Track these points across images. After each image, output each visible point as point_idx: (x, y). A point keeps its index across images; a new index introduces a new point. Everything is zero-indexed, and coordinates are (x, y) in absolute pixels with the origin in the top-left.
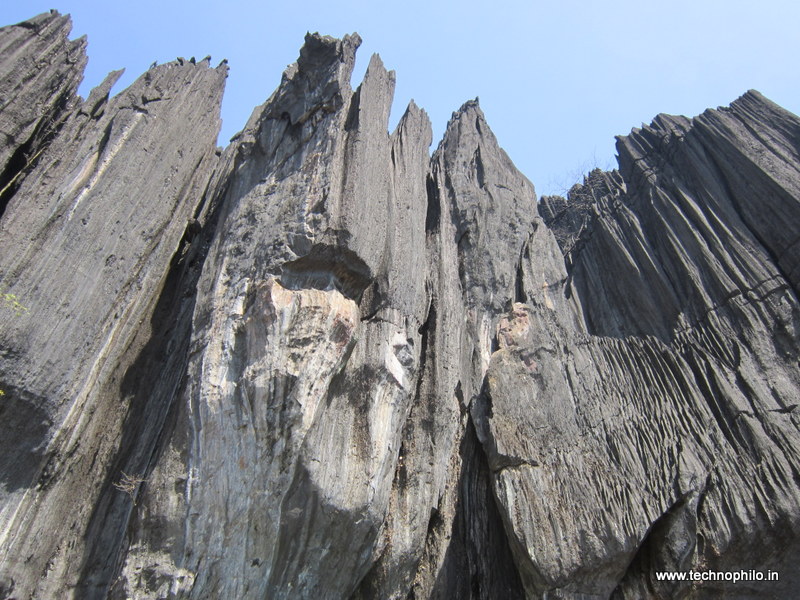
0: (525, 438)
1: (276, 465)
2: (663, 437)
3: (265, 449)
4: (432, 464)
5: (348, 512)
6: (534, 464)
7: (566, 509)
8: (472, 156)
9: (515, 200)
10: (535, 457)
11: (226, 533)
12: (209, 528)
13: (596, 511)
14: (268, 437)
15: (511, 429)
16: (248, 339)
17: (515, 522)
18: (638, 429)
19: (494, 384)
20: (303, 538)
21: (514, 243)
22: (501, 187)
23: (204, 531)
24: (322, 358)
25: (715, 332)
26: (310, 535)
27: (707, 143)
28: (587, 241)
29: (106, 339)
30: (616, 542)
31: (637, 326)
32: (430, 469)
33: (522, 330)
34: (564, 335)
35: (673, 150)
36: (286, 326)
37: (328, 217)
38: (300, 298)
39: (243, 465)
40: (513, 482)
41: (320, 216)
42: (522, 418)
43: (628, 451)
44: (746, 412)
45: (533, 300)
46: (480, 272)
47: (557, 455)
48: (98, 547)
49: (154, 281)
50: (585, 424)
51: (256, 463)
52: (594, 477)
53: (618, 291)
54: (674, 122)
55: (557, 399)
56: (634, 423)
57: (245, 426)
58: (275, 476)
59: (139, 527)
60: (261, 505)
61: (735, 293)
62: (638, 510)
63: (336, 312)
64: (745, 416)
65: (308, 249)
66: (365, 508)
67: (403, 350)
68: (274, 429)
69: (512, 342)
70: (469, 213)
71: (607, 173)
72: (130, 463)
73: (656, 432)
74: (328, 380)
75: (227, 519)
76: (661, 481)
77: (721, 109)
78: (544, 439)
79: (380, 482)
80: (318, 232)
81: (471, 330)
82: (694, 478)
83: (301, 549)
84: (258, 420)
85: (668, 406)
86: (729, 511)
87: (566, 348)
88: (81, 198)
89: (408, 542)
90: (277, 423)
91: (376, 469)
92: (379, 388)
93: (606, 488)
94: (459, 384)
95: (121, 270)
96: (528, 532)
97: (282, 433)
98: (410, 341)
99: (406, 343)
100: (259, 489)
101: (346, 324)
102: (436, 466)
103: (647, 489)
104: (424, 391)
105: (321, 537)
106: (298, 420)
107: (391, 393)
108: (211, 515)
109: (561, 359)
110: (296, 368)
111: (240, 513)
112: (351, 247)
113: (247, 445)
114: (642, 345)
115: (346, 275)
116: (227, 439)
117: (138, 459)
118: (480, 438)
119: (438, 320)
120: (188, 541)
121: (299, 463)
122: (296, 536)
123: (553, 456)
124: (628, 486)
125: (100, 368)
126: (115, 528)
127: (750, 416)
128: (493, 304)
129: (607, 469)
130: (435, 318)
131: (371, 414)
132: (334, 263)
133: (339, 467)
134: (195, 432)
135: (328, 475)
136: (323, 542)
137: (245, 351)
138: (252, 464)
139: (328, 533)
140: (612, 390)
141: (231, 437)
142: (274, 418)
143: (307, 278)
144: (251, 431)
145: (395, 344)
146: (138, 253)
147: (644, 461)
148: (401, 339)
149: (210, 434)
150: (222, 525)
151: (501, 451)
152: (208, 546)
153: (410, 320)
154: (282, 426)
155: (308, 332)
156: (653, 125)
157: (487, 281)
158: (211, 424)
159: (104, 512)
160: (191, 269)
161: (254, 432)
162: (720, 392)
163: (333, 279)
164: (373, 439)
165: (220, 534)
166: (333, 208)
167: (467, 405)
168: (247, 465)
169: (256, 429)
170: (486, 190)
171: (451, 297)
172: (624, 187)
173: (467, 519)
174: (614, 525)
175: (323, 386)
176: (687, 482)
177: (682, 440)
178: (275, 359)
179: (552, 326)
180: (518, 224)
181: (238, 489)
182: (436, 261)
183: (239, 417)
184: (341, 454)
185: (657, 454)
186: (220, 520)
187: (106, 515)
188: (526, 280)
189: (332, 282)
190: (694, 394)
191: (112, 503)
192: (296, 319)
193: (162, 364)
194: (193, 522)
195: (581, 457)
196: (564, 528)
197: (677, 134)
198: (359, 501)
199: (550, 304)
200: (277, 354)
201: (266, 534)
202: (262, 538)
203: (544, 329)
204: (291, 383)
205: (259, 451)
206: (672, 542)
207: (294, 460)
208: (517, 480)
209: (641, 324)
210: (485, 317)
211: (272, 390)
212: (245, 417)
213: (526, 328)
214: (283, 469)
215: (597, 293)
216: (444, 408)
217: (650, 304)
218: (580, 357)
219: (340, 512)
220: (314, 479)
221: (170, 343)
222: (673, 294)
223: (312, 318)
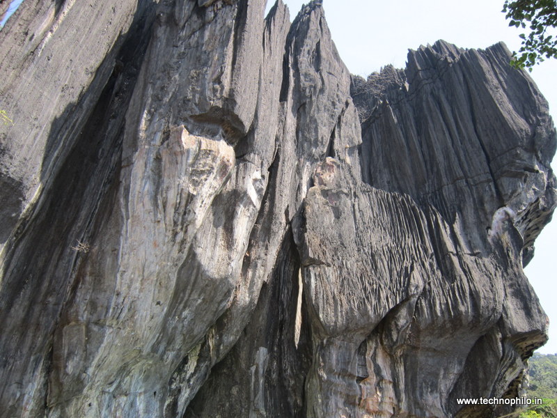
0: (324, 248)
1: (176, 248)
2: (404, 259)
3: (170, 237)
4: (266, 255)
5: (216, 280)
6: (329, 265)
7: (344, 294)
8: (314, 47)
9: (338, 85)
10: (329, 261)
11: (142, 284)
12: (131, 280)
13: (360, 298)
14: (173, 230)
15: (316, 241)
16: (163, 163)
17: (314, 298)
18: (391, 252)
19: (309, 210)
20: (188, 292)
21: (332, 115)
22: (330, 74)
23: (128, 282)
24: (211, 184)
25: (444, 200)
26: (192, 291)
27: (466, 73)
28: (377, 118)
29: (59, 144)
30: (369, 317)
31: (398, 183)
32: (265, 257)
33: (329, 177)
34: (355, 184)
35: (444, 70)
36: (190, 161)
37: (222, 88)
38: (200, 143)
39: (156, 245)
40: (315, 274)
41: (217, 86)
42: (323, 235)
43: (383, 265)
44: (452, 253)
45: (338, 156)
46: (309, 133)
47: (342, 262)
48: (54, 281)
49: (92, 105)
50: (360, 243)
51: (164, 245)
52: (361, 278)
53: (391, 158)
54: (448, 49)
55: (345, 226)
56: (388, 248)
57: (159, 222)
58: (175, 254)
59: (86, 274)
60: (165, 271)
61: (461, 178)
62: (383, 301)
63: (222, 156)
64: (451, 254)
65: (208, 109)
66: (226, 278)
67: (258, 183)
68: (178, 225)
69: (322, 182)
70: (307, 90)
71: (397, 70)
72: (73, 229)
73: (400, 256)
74: (212, 198)
75: (143, 276)
76: (398, 285)
77: (480, 51)
78: (336, 250)
79: (237, 263)
80: (215, 98)
81: (298, 171)
82: (417, 287)
83: (186, 299)
84: (167, 219)
85: (409, 241)
86: (432, 307)
87: (355, 193)
88: (47, 40)
89: (247, 299)
90: (179, 222)
91: (235, 256)
92: (242, 206)
93: (367, 285)
94: (288, 206)
95: (71, 96)
96: (321, 305)
97: (182, 229)
98: (263, 177)
99: (260, 178)
100: (164, 261)
101: (227, 163)
102: (269, 256)
103: (390, 288)
104: (267, 209)
105: (198, 292)
106: (193, 222)
107: (248, 210)
108: (133, 273)
109: (351, 199)
110: (194, 189)
111: (151, 274)
112: (236, 112)
113: (159, 233)
114: (400, 200)
115: (229, 129)
116: (147, 228)
117: (79, 227)
118: (296, 241)
119: (280, 163)
120: (118, 287)
121: (191, 248)
122: (184, 291)
123: (340, 262)
124: (380, 286)
125: (54, 164)
126: (64, 270)
127: (454, 255)
128: (314, 155)
129: (369, 274)
130: (279, 161)
131: (235, 222)
132: (223, 121)
133: (213, 252)
134: (125, 220)
135: (206, 257)
136: (199, 295)
137: (160, 171)
138: (161, 245)
139: (203, 290)
140: (379, 225)
141: (149, 227)
142: (178, 219)
143: (204, 127)
144: (162, 225)
145: (254, 178)
146: (83, 84)
147: (391, 271)
148: (258, 175)
149: (135, 223)
150: (140, 279)
151: (311, 255)
152: (130, 291)
153: (264, 162)
154: (182, 224)
155: (204, 167)
156: (434, 47)
157: (313, 139)
158: (136, 217)
159: (57, 259)
160: (116, 99)
161: (164, 226)
162: (440, 238)
163: (221, 131)
164: (235, 237)
165: (138, 285)
166: (226, 81)
167: (290, 220)
168: (158, 246)
169: (166, 224)
170: (321, 74)
171: (289, 148)
172: (407, 85)
173: (281, 287)
174: (369, 307)
175: (209, 201)
176: (413, 289)
177: (415, 264)
178: (181, 182)
179: (348, 176)
180: (337, 103)
181: (151, 260)
182: (282, 121)
183: (155, 215)
184: (215, 245)
185: (399, 269)
186: (139, 276)
187: (58, 261)
188: (336, 141)
189: (220, 133)
190: (426, 236)
191: (62, 254)
192: (197, 158)
193: (95, 165)
194: (122, 276)
195: (355, 264)
196: (341, 306)
197: (449, 61)
198: (223, 274)
199: (348, 160)
200: (183, 178)
201: (167, 288)
202: (163, 290)
203: (343, 178)
204: (191, 198)
205: (167, 238)
206: (398, 320)
207: (188, 246)
208: (317, 273)
209: (401, 183)
210: (308, 163)
211: (178, 201)
212: (159, 216)
213: (332, 175)
214: (180, 251)
215: (378, 156)
216: (278, 222)
217: (409, 171)
218: (363, 200)
219: (212, 279)
220: (199, 258)
221: (100, 151)
222: (424, 169)
223: (208, 157)
